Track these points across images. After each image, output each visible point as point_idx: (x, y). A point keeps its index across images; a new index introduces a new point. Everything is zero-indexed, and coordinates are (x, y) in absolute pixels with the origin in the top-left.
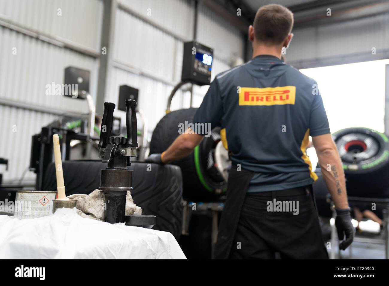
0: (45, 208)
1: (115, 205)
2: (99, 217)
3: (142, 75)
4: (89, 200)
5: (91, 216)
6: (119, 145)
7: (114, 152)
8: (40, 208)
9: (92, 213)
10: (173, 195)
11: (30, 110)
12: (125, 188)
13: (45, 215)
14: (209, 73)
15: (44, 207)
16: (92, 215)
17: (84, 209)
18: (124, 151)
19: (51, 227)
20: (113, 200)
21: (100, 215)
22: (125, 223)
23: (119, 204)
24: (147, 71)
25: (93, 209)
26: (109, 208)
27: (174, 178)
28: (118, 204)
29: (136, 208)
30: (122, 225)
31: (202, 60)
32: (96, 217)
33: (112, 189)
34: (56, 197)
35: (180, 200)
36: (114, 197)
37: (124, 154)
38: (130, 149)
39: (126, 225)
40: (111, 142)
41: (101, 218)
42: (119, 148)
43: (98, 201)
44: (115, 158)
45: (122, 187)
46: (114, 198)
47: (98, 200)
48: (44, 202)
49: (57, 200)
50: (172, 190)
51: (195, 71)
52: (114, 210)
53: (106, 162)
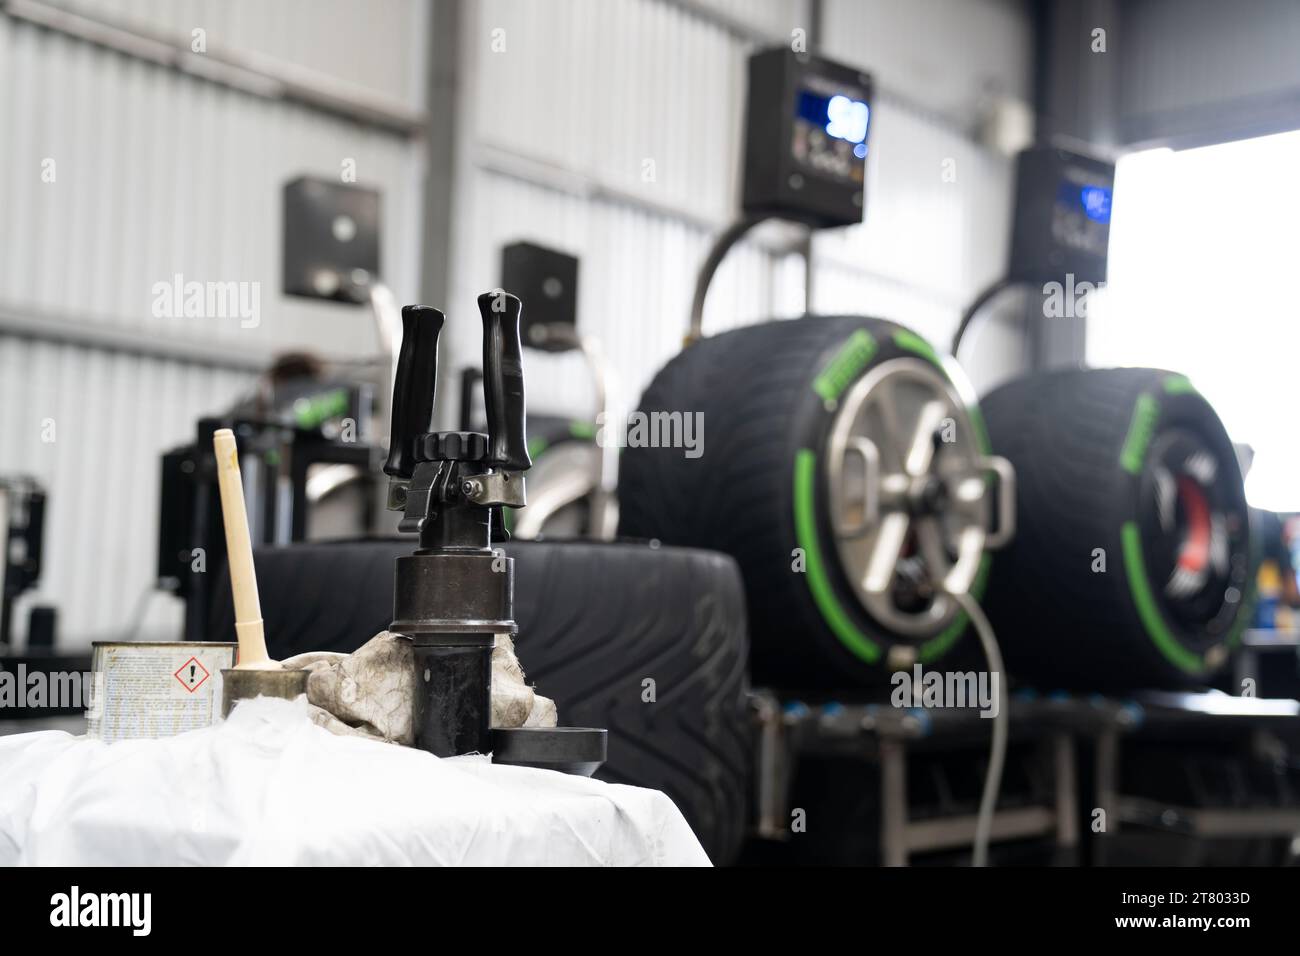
0: (196, 703)
1: (452, 687)
2: (394, 735)
3: (601, 196)
4: (358, 672)
5: (365, 730)
6: (460, 465)
7: (442, 489)
8: (179, 701)
9: (366, 719)
10: (708, 670)
11: (161, 357)
12: (485, 623)
13: (197, 726)
14: (856, 177)
15: (192, 696)
16: (370, 727)
17: (338, 706)
18: (477, 485)
19: (216, 764)
20: (443, 671)
21: (400, 724)
22: (491, 755)
23: (465, 685)
24: (618, 177)
25: (372, 706)
26: (431, 699)
27: (706, 600)
28: (461, 683)
29: (532, 704)
30: (479, 764)
31: (824, 121)
32: (382, 735)
33: (438, 627)
34: (235, 660)
35: (736, 689)
36: (444, 658)
37: (478, 495)
38: (500, 478)
39: (495, 761)
40: (428, 455)
41: (403, 736)
42: (459, 476)
43: (388, 674)
44: (446, 514)
45: (474, 618)
46: (447, 663)
47: (391, 670)
48: (192, 681)
49: (236, 668)
50: (702, 648)
51: (798, 169)
52: (446, 707)
53: (413, 528)
